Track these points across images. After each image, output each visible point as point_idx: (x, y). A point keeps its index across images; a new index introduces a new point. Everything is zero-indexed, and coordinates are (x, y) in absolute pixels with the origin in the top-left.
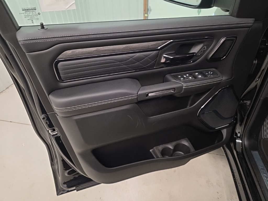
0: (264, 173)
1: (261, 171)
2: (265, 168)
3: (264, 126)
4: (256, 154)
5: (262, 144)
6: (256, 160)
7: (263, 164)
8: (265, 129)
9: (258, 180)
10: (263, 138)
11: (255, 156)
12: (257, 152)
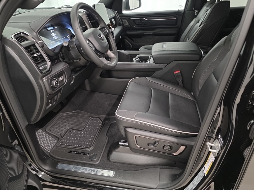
0: (79, 169)
1: (77, 170)
2: (76, 166)
3: (41, 144)
4: (61, 166)
5: (54, 156)
6: (65, 169)
7: (72, 165)
8: (44, 145)
9: (83, 177)
10: (49, 152)
11: (62, 168)
12: (59, 164)
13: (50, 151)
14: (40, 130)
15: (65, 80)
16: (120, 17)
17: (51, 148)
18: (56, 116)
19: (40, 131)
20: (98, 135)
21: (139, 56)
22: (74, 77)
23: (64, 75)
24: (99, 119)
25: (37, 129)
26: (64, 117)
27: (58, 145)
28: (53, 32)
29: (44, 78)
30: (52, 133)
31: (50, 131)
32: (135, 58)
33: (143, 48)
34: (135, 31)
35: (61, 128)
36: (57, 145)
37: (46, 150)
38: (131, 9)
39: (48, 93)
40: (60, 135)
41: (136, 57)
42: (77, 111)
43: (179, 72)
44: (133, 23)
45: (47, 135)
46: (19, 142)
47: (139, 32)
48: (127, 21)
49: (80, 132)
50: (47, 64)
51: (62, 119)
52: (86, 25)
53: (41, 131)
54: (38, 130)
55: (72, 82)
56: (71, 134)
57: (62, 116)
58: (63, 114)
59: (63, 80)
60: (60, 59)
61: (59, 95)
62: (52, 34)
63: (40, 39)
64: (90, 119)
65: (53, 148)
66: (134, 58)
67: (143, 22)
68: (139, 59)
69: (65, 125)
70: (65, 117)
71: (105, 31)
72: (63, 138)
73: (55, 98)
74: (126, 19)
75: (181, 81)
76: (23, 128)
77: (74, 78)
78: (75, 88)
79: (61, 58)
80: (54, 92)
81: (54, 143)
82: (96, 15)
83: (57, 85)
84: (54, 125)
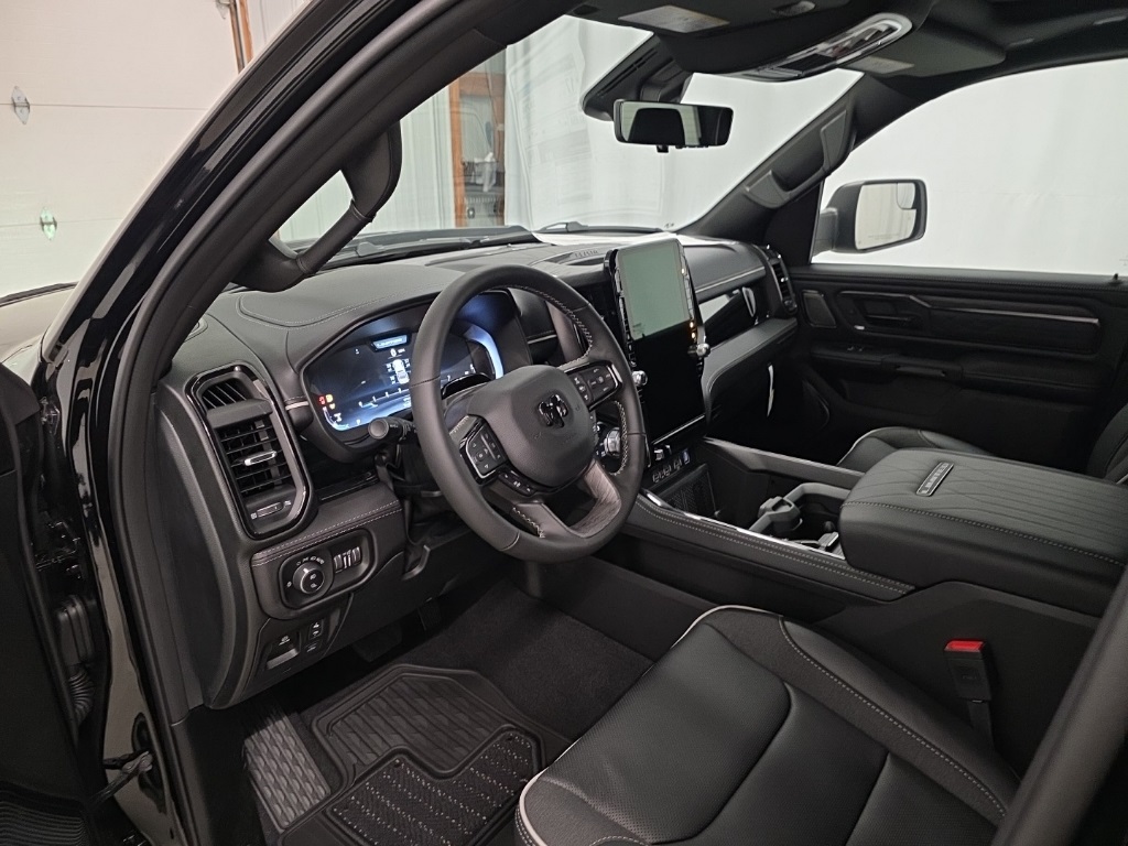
8: (270, 794)
10: (281, 831)
13: (286, 829)
14: (285, 719)
15: (364, 566)
16: (791, 279)
17: (293, 815)
18: (378, 671)
19: (283, 724)
20: (489, 834)
21: (809, 487)
22: (428, 549)
23: (365, 543)
24: (534, 744)
25: (275, 712)
26: (406, 683)
27: (324, 813)
28: (402, 357)
29: (258, 556)
30: (327, 747)
31: (324, 736)
32: (778, 499)
33: (878, 438)
34: (856, 351)
35: (373, 736)
36: (319, 814)
37: (272, 817)
38: (859, 246)
39: (266, 614)
40: (354, 765)
41: (785, 498)
42: (467, 672)
43: (974, 648)
44: (852, 312)
45: (304, 750)
46: (154, 762)
47: (874, 359)
48: (826, 298)
49: (432, 784)
50: (292, 497)
51: (396, 692)
52: (555, 333)
53: (289, 725)
54: (277, 720)
55: (417, 571)
56: (393, 778)
57: (401, 678)
58: (405, 670)
59: (356, 564)
60: (382, 471)
61: (335, 618)
62: (389, 365)
63: (303, 394)
64: (502, 731)
65: (302, 817)
66: (773, 497)
67: (908, 316)
68: (793, 505)
69: (392, 723)
70: (411, 688)
71: (601, 380)
72: (358, 786)
73: (316, 629)
74: (820, 292)
75: (986, 705)
76: (175, 716)
77: (427, 555)
78: (448, 584)
79: (389, 468)
80: (292, 614)
81: (315, 794)
82: (571, 310)
83: (314, 586)
84: (355, 710)
